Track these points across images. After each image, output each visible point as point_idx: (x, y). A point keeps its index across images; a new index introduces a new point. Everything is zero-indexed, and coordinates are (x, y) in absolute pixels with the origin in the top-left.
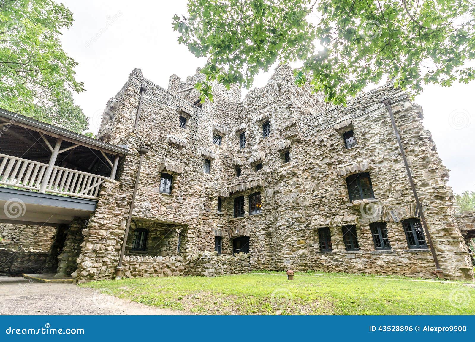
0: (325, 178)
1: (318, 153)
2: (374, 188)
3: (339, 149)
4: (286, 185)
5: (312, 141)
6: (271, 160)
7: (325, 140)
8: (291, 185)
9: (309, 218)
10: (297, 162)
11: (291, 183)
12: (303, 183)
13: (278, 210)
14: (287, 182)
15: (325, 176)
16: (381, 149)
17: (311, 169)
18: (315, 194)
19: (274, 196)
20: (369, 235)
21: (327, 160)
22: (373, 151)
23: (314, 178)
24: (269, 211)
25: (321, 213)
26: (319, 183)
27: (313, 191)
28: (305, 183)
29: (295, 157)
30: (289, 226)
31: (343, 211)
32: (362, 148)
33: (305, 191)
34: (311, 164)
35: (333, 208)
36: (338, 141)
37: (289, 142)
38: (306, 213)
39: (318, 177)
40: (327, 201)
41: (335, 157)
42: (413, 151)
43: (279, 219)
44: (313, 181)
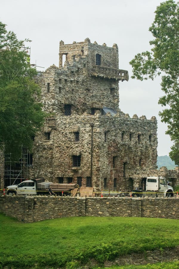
0: (65, 153)
1: (63, 139)
2: (81, 163)
3: (72, 141)
4: (46, 154)
5: (62, 131)
6: (40, 135)
7: (68, 133)
8: (49, 154)
9: (56, 172)
10: (53, 142)
11: (49, 153)
12: (55, 153)
13: (41, 166)
14: (47, 152)
15: (65, 152)
16: (86, 147)
17: (59, 147)
18: (60, 160)
19: (39, 159)
20: (76, 181)
21: (67, 145)
22: (84, 146)
23: (60, 152)
24: (37, 167)
25: (61, 170)
26: (62, 155)
27: (59, 159)
28: (56, 153)
29: (52, 138)
30: (46, 175)
31: (69, 171)
32: (81, 144)
33: (55, 158)
34: (60, 144)
35: (66, 168)
36: (72, 137)
37: (50, 129)
38: (54, 169)
39: (62, 152)
40: (64, 165)
41: (70, 144)
42: (95, 151)
43: (41, 170)
44: (60, 154)
